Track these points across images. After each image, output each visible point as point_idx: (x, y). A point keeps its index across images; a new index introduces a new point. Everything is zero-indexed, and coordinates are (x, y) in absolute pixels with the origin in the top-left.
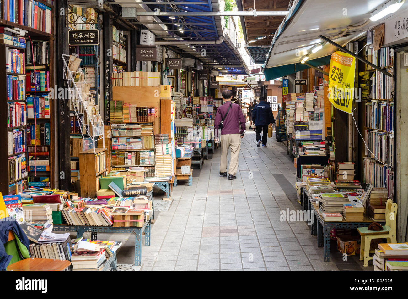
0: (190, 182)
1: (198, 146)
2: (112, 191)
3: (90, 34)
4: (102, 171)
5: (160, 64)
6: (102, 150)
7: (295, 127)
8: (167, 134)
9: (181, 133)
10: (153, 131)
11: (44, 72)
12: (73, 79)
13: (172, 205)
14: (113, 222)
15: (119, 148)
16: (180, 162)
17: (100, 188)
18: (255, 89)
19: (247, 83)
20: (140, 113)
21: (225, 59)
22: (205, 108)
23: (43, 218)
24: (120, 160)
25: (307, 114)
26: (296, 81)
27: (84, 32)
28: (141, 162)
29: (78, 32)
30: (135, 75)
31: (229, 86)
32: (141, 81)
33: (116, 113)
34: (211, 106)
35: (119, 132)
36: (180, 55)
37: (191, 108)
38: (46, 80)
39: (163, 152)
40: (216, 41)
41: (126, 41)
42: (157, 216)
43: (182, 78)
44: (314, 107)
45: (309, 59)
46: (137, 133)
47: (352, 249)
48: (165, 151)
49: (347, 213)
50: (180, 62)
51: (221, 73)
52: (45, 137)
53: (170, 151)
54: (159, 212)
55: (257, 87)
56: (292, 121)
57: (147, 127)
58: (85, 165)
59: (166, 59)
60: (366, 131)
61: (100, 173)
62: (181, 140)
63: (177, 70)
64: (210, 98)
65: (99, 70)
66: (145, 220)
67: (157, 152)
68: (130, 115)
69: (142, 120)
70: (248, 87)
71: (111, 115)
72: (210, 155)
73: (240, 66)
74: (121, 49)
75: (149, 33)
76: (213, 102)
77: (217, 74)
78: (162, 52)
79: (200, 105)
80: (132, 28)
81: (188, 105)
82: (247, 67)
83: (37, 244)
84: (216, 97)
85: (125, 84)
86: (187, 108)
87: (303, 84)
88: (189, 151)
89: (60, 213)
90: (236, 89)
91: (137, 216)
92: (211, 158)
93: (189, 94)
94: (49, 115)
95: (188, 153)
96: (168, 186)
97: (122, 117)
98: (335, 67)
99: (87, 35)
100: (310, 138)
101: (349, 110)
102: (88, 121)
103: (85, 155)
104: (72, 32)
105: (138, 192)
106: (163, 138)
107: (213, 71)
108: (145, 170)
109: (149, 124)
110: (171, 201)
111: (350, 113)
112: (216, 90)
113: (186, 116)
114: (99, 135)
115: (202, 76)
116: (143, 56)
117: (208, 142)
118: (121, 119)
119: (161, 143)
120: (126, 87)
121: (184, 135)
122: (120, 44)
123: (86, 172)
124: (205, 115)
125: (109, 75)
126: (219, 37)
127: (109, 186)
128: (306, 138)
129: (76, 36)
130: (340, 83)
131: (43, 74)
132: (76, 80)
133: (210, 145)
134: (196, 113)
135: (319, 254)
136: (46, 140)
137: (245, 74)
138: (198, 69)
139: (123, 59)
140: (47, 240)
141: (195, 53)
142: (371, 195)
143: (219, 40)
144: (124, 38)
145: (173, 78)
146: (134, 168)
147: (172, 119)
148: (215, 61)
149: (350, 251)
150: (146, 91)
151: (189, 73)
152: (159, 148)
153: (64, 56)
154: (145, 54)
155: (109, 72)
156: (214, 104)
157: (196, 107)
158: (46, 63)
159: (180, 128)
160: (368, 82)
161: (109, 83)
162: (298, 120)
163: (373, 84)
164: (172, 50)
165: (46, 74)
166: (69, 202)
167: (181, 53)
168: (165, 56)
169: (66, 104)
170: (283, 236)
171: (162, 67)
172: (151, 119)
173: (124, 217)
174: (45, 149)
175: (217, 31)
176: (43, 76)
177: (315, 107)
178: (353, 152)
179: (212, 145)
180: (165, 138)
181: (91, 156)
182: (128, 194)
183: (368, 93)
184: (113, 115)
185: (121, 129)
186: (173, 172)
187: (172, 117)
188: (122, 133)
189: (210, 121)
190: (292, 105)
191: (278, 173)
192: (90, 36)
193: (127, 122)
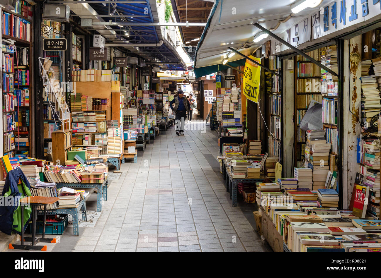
0: (135, 161)
1: (141, 132)
2: (77, 161)
3: (59, 42)
4: (68, 147)
5: (109, 62)
6: (68, 131)
7: (223, 116)
8: (116, 120)
9: (127, 121)
10: (105, 118)
11: (25, 71)
12: (47, 76)
13: (121, 176)
14: (81, 180)
15: (78, 131)
16: (127, 144)
17: (67, 160)
18: (193, 84)
19: (185, 78)
20: (95, 103)
21: (165, 57)
22: (148, 101)
23: (33, 175)
24: (79, 141)
25: (232, 105)
26: (226, 77)
27: (55, 41)
28: (96, 143)
29: (51, 40)
30: (91, 72)
31: (170, 81)
32: (95, 77)
33: (75, 103)
34: (153, 98)
35: (78, 118)
36: (125, 54)
37: (136, 100)
38: (26, 77)
39: (114, 135)
40: (156, 44)
41: (81, 44)
42: (110, 183)
43: (127, 74)
44: (238, 99)
45: (228, 61)
46: (92, 119)
47: (253, 198)
48: (115, 133)
49: (248, 172)
50: (126, 61)
51: (162, 69)
52: (26, 120)
53: (120, 133)
54: (111, 180)
55: (195, 82)
56: (221, 111)
57: (101, 114)
58: (57, 141)
59: (114, 57)
60: (270, 116)
61: (67, 148)
62: (128, 127)
63: (123, 68)
64: (151, 92)
65: (62, 68)
66: (104, 179)
67: (108, 134)
68: (87, 105)
69: (97, 108)
70: (187, 82)
71: (71, 105)
72: (152, 141)
73: (179, 64)
74: (78, 51)
75: (101, 37)
76: (154, 95)
77: (158, 70)
78: (110, 52)
79: (143, 98)
80: (87, 33)
81: (132, 98)
82: (185, 63)
83: (34, 188)
84: (157, 90)
85: (83, 80)
86: (131, 100)
87: (232, 79)
88: (134, 135)
89: (42, 173)
90: (176, 84)
91: (99, 175)
92: (152, 143)
93: (133, 88)
94: (29, 104)
95: (133, 136)
96: (118, 162)
97: (80, 106)
98: (247, 68)
99: (58, 42)
100: (235, 124)
101: (256, 100)
102: (58, 108)
103: (56, 134)
104: (45, 41)
105: (96, 162)
106: (114, 123)
107: (154, 68)
108: (99, 149)
109: (103, 112)
110: (121, 173)
111: (257, 103)
112: (157, 84)
113: (131, 107)
114: (66, 119)
115: (144, 72)
116: (96, 56)
117: (150, 130)
118: (79, 108)
119: (112, 127)
120: (84, 82)
121: (130, 122)
122: (77, 46)
123: (57, 147)
124: (147, 106)
125: (70, 72)
126: (159, 40)
127: (75, 157)
128: (232, 124)
129: (49, 43)
130: (251, 80)
131: (24, 72)
132: (49, 77)
133: (151, 132)
134: (140, 105)
135: (230, 203)
136: (26, 122)
137: (184, 70)
138: (141, 65)
139: (79, 59)
140: (41, 186)
141: (139, 52)
142: (267, 160)
143: (159, 43)
144: (80, 42)
145: (119, 74)
146: (90, 147)
147: (121, 108)
148: (156, 59)
149: (252, 200)
150: (100, 85)
151: (133, 70)
152: (110, 131)
153: (40, 59)
154: (98, 55)
155: (70, 70)
156: (155, 97)
157: (140, 99)
158: (26, 64)
159: (126, 117)
160: (271, 80)
161: (70, 79)
162: (225, 109)
163: (274, 81)
164: (119, 50)
165: (26, 72)
166: (48, 167)
167: (126, 52)
168: (113, 55)
169: (41, 95)
170: (206, 193)
171: (110, 64)
172: (104, 108)
173: (89, 176)
174: (25, 129)
175: (158, 36)
176: (24, 74)
177: (240, 99)
178: (261, 133)
179: (153, 132)
180: (116, 123)
181: (61, 135)
182: (90, 164)
183: (271, 88)
184: (73, 105)
185: (80, 116)
186: (121, 151)
187: (121, 107)
188: (80, 119)
189: (152, 112)
190: (221, 97)
191: (209, 153)
192: (60, 44)
193: (84, 110)
